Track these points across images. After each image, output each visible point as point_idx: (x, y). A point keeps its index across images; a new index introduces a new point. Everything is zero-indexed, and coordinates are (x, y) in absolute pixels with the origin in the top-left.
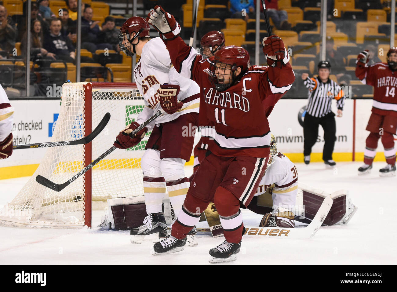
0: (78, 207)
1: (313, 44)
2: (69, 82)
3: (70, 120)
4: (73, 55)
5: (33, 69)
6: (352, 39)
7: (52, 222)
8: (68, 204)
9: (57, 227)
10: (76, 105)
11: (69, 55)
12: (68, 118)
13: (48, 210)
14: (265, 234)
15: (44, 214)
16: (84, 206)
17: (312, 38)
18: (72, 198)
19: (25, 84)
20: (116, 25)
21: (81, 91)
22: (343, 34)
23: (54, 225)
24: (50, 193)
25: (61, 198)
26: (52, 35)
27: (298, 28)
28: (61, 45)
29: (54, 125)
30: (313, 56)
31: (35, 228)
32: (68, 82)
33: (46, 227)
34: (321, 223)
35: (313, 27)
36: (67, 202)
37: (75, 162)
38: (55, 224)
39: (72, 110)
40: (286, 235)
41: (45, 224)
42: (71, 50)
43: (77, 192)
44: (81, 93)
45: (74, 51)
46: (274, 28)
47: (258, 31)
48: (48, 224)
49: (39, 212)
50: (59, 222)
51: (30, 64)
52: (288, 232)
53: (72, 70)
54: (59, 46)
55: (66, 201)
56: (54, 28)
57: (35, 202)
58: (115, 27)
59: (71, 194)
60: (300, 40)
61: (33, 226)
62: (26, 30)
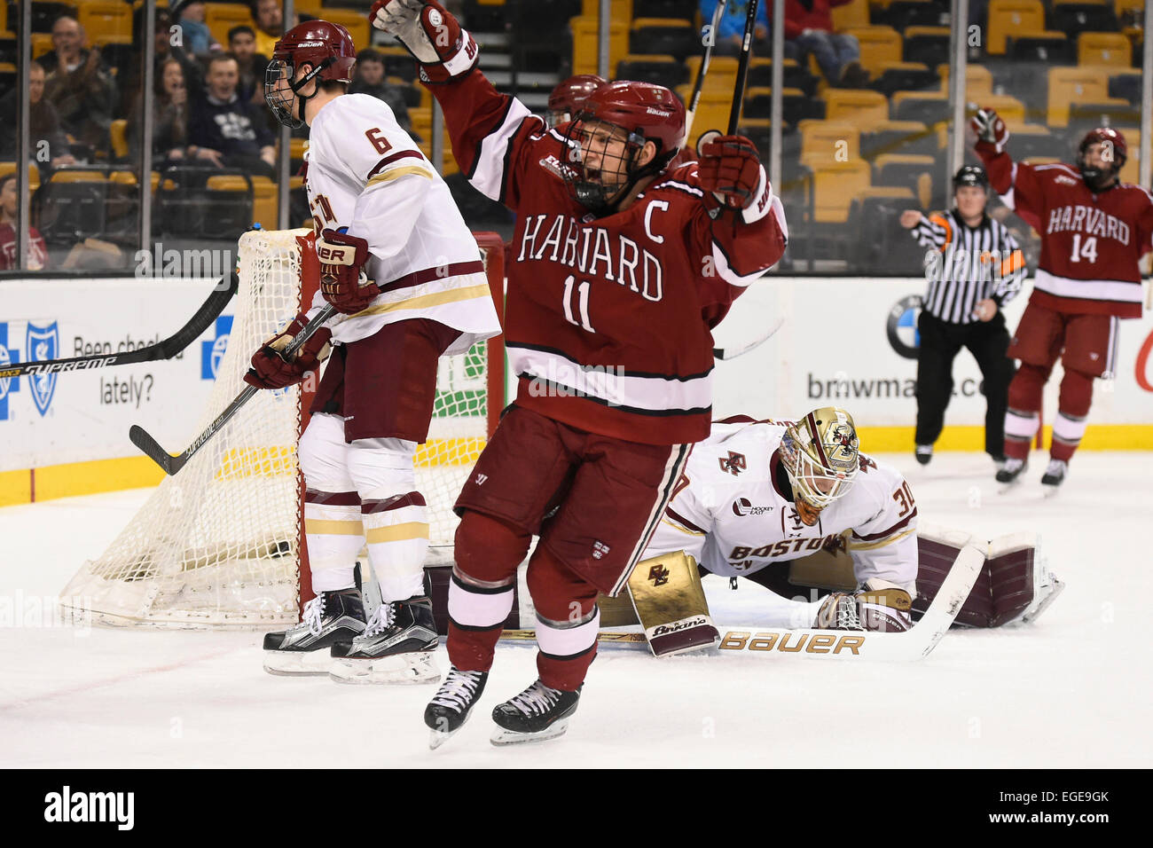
0: (282, 571)
1: (930, 126)
2: (258, 229)
3: (261, 334)
4: (269, 155)
5: (159, 192)
6: (1036, 113)
7: (209, 613)
8: (255, 565)
9: (224, 627)
10: (277, 292)
11: (259, 155)
12: (258, 328)
13: (199, 580)
14: (797, 649)
15: (188, 591)
16: (297, 568)
17: (927, 112)
18: (264, 547)
19: (137, 234)
20: (388, 73)
21: (292, 253)
22: (1011, 101)
23: (216, 621)
24: (205, 535)
25: (235, 549)
26: (213, 100)
27: (889, 84)
28: (236, 127)
29: (216, 347)
30: (928, 160)
31: (164, 629)
32: (254, 229)
33: (193, 626)
34: (951, 619)
35: (929, 80)
36: (252, 560)
37: (273, 449)
38: (217, 618)
39: (268, 307)
40: (855, 652)
41: (190, 619)
42: (262, 140)
43: (279, 531)
44: (291, 261)
45: (272, 144)
46: (822, 84)
47: (778, 91)
48: (199, 620)
49: (175, 586)
50: (229, 614)
51: (151, 179)
52: (860, 642)
53: (267, 197)
54: (233, 131)
55: (249, 557)
56: (218, 80)
57: (163, 557)
58: (383, 78)
59: (262, 537)
60: (893, 116)
61: (158, 624)
62: (139, 85)
